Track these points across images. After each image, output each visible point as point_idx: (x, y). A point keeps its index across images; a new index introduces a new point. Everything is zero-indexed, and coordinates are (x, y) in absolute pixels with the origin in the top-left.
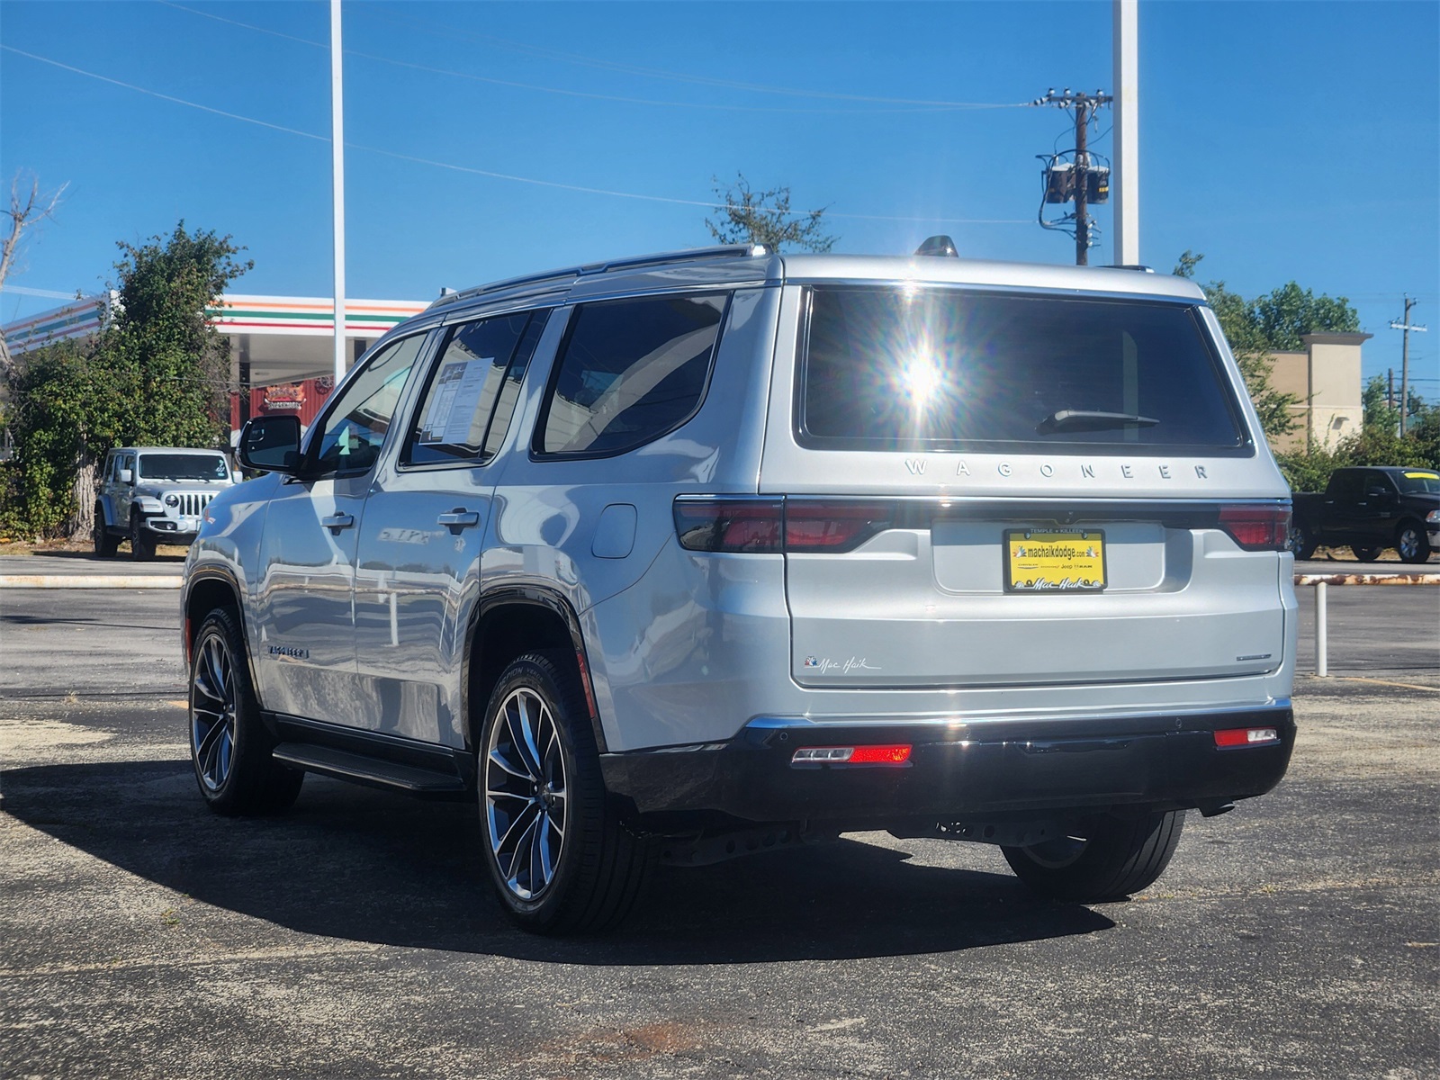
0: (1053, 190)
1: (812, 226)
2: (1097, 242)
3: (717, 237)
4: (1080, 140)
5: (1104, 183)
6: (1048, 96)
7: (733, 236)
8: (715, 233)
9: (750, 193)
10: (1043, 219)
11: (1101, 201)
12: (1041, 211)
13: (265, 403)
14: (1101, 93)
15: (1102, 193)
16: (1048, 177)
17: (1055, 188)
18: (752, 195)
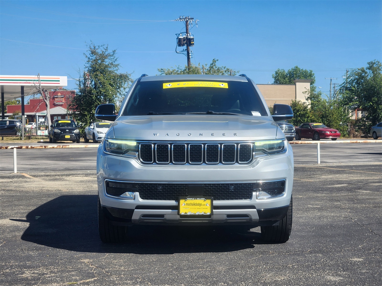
0: (179, 43)
1: (113, 54)
2: (192, 57)
3: (87, 58)
4: (187, 29)
5: (192, 41)
6: (180, 18)
7: (92, 57)
8: (87, 57)
9: (95, 46)
10: (177, 51)
11: (192, 46)
12: (176, 49)
13: (55, 103)
14: (189, 17)
15: (192, 44)
16: (178, 39)
17: (180, 43)
18: (96, 47)
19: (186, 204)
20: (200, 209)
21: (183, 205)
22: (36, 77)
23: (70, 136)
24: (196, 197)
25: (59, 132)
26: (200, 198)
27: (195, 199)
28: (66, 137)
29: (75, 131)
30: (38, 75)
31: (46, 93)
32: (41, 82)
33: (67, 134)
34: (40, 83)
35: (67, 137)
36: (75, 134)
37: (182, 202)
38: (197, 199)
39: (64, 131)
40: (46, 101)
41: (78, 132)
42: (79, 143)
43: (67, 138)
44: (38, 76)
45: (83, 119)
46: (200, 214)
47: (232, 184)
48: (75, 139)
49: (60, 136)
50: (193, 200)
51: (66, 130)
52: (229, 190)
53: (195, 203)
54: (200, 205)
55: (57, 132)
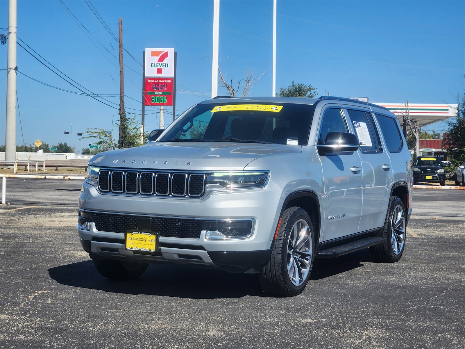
19: (132, 238)
20: (145, 244)
21: (130, 239)
22: (404, 105)
23: (432, 176)
24: (142, 231)
25: (419, 171)
26: (145, 232)
27: (140, 233)
28: (426, 178)
29: (438, 171)
30: (406, 102)
31: (416, 124)
32: (410, 111)
33: (429, 175)
34: (408, 112)
35: (429, 177)
36: (439, 175)
37: (129, 235)
38: (143, 233)
39: (425, 170)
40: (415, 134)
41: (443, 172)
42: (444, 186)
43: (428, 179)
44: (406, 104)
45: (459, 157)
46: (145, 250)
47: (179, 220)
48: (438, 180)
49: (420, 177)
50: (139, 234)
51: (428, 170)
52: (176, 226)
53: (141, 238)
54: (145, 240)
55: (416, 171)
